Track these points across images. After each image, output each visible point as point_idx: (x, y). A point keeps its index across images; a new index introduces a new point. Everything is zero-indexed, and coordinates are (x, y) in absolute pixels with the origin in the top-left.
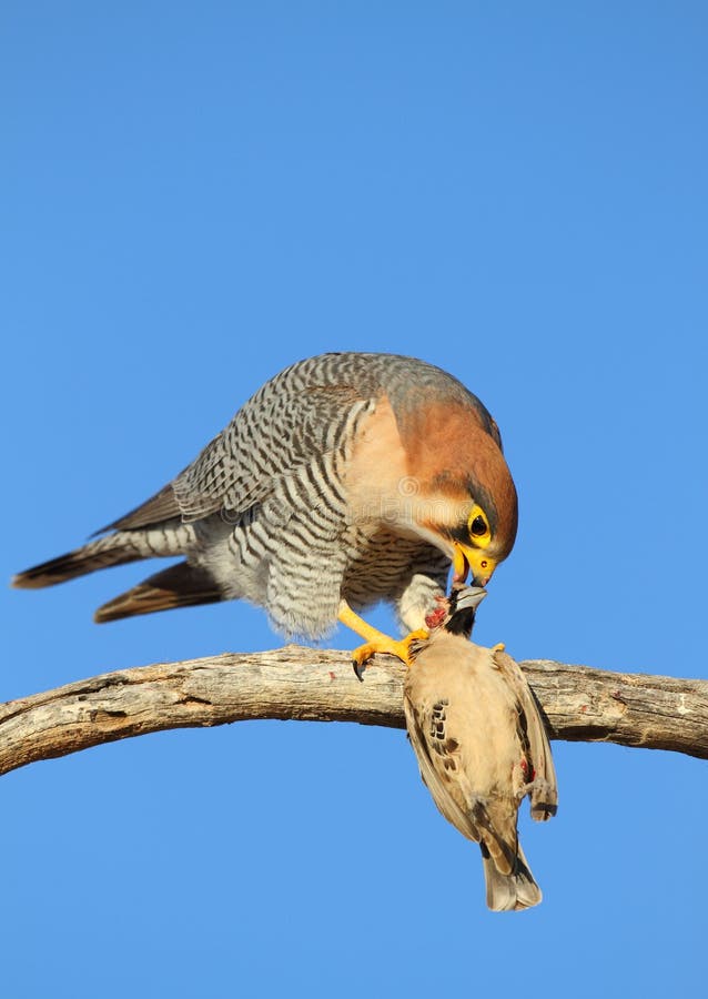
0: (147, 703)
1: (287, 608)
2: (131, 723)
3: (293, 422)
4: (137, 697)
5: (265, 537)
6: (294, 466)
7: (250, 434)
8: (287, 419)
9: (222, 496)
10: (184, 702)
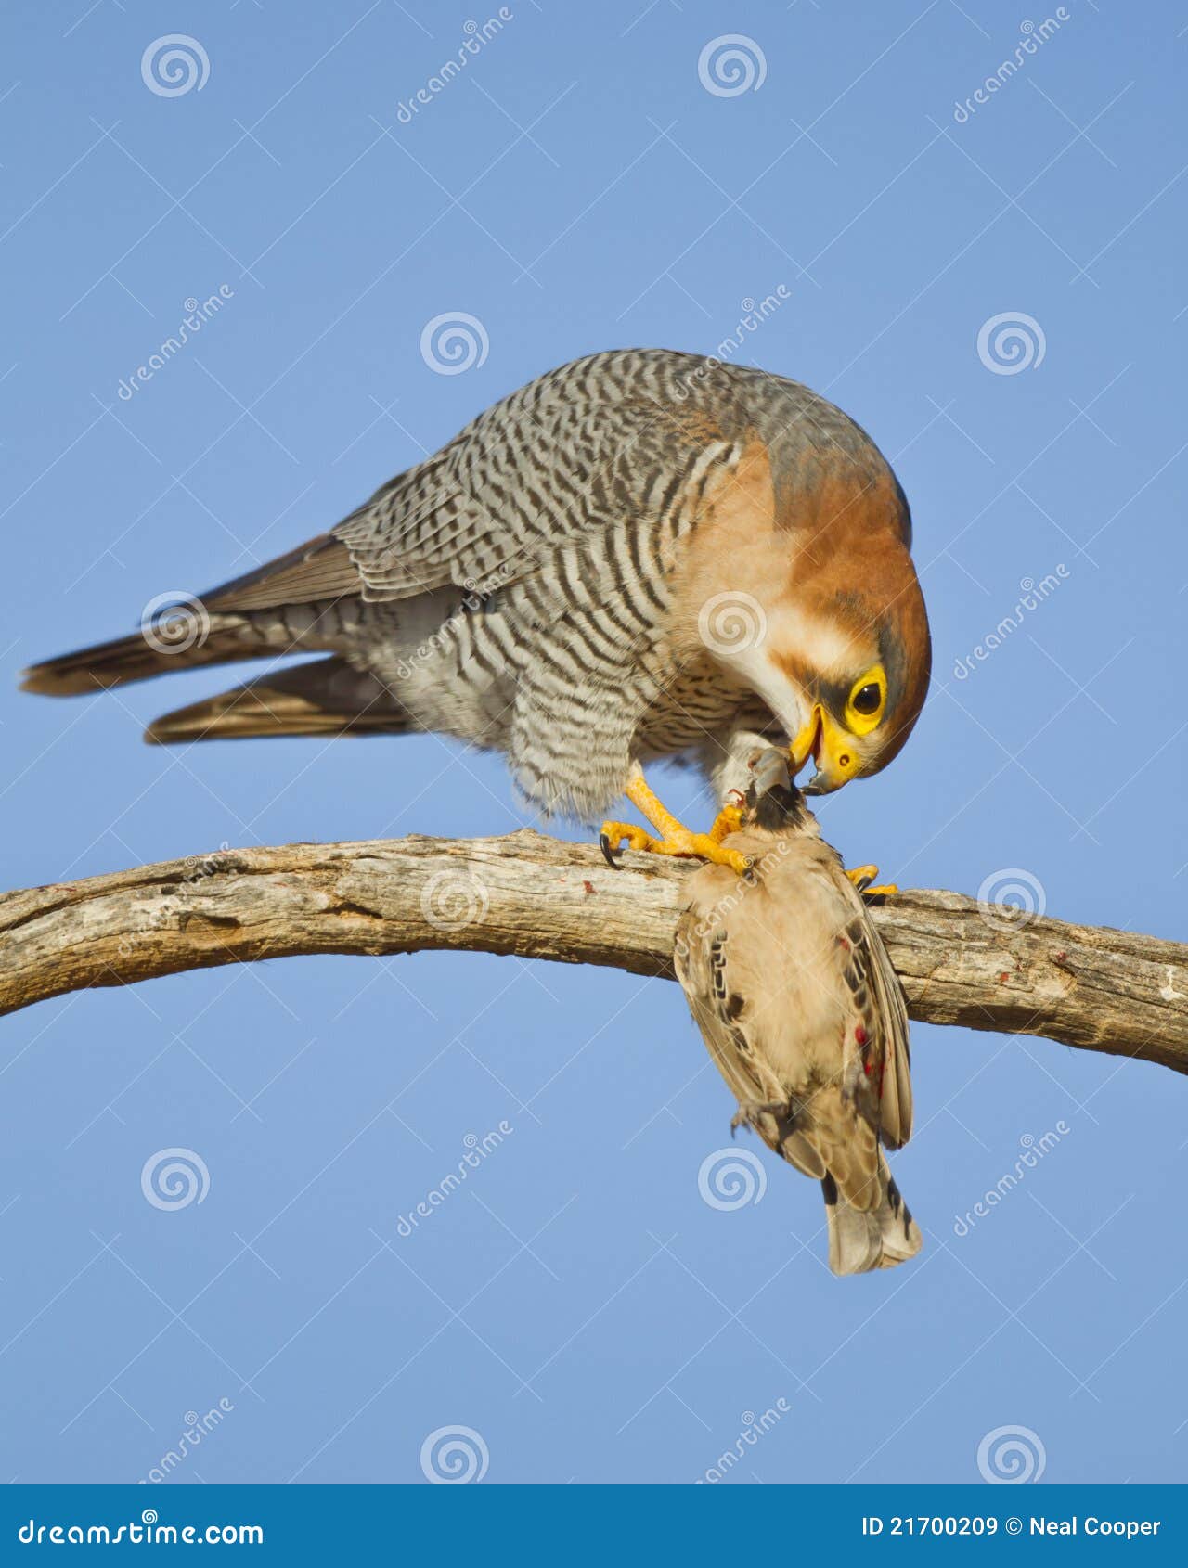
0: (275, 908)
1: (543, 771)
2: (245, 938)
3: (596, 449)
4: (260, 896)
5: (509, 641)
6: (589, 526)
7: (511, 460)
8: (583, 444)
9: (448, 561)
10: (336, 911)
